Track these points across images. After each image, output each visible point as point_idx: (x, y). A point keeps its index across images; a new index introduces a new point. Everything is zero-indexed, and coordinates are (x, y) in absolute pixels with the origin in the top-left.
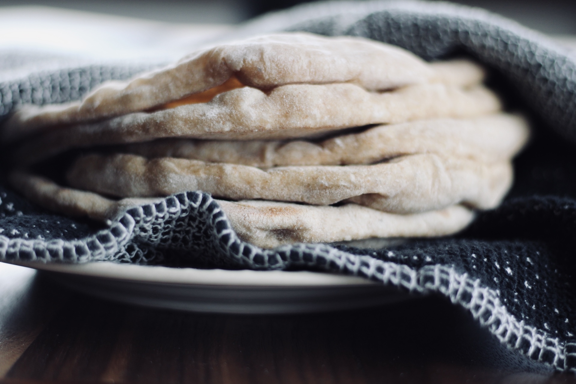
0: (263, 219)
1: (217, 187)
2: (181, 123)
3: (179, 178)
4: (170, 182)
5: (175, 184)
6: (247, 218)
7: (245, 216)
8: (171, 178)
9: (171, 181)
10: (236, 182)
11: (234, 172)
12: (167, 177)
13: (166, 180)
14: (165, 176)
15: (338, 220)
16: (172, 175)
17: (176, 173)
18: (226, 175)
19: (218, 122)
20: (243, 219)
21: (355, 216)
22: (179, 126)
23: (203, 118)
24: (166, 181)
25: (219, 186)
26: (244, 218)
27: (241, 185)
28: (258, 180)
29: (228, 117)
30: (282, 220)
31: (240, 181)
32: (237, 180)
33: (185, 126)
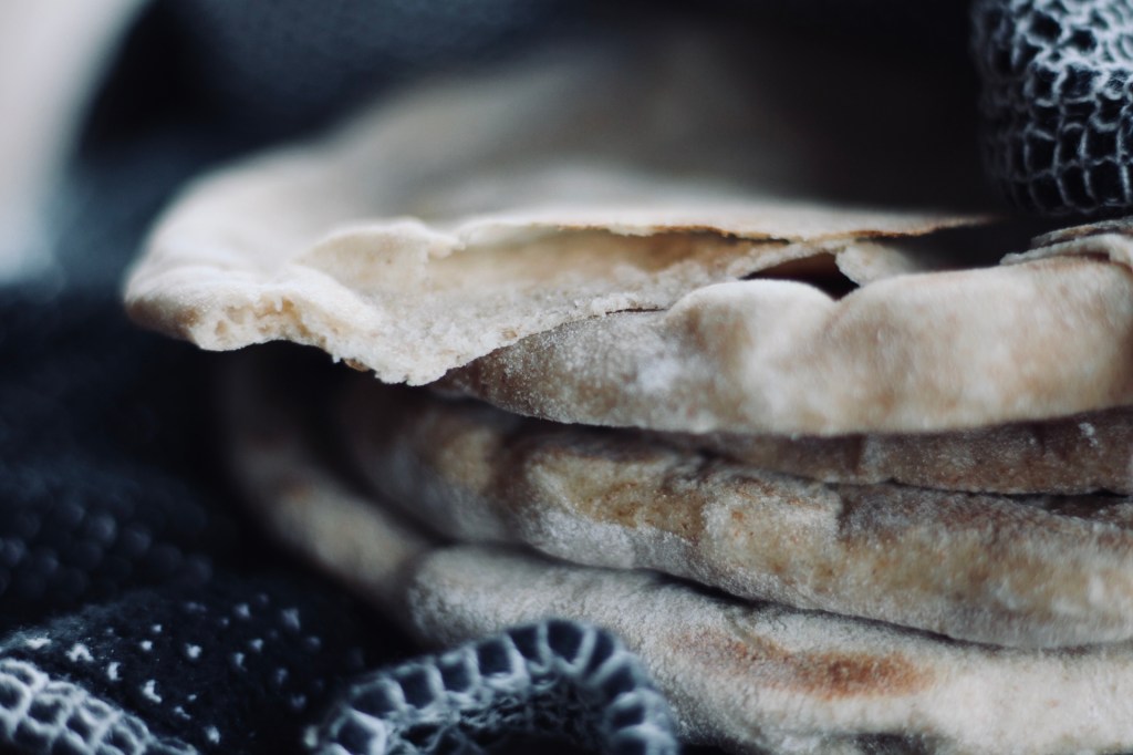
0: (801, 709)
1: (689, 563)
2: (567, 393)
3: (574, 526)
4: (549, 534)
5: (565, 542)
6: (752, 702)
7: (746, 690)
8: (552, 524)
9: (554, 532)
10: (740, 564)
11: (732, 531)
12: (542, 520)
13: (539, 525)
14: (535, 515)
15: (1055, 704)
16: (556, 516)
17: (566, 512)
18: (709, 537)
19: (673, 408)
20: (738, 702)
21: (1114, 689)
22: (562, 402)
23: (631, 389)
24: (539, 531)
25: (693, 562)
26: (741, 698)
27: (753, 575)
28: (803, 562)
29: (702, 397)
30: (863, 713)
31: (750, 561)
32: (741, 557)
33: (579, 402)
